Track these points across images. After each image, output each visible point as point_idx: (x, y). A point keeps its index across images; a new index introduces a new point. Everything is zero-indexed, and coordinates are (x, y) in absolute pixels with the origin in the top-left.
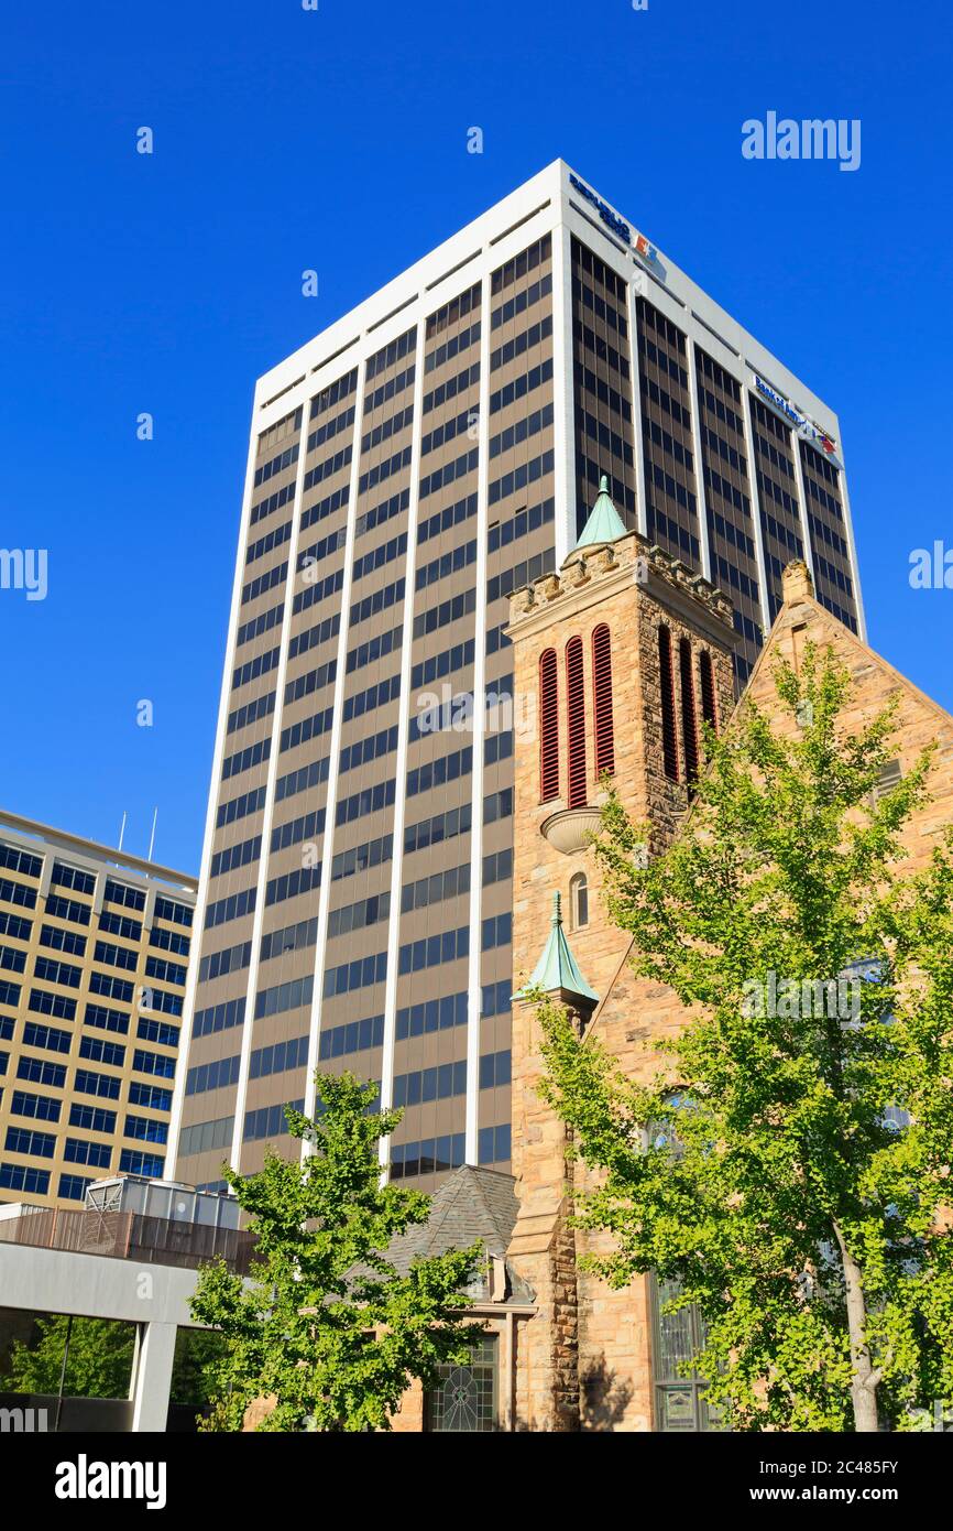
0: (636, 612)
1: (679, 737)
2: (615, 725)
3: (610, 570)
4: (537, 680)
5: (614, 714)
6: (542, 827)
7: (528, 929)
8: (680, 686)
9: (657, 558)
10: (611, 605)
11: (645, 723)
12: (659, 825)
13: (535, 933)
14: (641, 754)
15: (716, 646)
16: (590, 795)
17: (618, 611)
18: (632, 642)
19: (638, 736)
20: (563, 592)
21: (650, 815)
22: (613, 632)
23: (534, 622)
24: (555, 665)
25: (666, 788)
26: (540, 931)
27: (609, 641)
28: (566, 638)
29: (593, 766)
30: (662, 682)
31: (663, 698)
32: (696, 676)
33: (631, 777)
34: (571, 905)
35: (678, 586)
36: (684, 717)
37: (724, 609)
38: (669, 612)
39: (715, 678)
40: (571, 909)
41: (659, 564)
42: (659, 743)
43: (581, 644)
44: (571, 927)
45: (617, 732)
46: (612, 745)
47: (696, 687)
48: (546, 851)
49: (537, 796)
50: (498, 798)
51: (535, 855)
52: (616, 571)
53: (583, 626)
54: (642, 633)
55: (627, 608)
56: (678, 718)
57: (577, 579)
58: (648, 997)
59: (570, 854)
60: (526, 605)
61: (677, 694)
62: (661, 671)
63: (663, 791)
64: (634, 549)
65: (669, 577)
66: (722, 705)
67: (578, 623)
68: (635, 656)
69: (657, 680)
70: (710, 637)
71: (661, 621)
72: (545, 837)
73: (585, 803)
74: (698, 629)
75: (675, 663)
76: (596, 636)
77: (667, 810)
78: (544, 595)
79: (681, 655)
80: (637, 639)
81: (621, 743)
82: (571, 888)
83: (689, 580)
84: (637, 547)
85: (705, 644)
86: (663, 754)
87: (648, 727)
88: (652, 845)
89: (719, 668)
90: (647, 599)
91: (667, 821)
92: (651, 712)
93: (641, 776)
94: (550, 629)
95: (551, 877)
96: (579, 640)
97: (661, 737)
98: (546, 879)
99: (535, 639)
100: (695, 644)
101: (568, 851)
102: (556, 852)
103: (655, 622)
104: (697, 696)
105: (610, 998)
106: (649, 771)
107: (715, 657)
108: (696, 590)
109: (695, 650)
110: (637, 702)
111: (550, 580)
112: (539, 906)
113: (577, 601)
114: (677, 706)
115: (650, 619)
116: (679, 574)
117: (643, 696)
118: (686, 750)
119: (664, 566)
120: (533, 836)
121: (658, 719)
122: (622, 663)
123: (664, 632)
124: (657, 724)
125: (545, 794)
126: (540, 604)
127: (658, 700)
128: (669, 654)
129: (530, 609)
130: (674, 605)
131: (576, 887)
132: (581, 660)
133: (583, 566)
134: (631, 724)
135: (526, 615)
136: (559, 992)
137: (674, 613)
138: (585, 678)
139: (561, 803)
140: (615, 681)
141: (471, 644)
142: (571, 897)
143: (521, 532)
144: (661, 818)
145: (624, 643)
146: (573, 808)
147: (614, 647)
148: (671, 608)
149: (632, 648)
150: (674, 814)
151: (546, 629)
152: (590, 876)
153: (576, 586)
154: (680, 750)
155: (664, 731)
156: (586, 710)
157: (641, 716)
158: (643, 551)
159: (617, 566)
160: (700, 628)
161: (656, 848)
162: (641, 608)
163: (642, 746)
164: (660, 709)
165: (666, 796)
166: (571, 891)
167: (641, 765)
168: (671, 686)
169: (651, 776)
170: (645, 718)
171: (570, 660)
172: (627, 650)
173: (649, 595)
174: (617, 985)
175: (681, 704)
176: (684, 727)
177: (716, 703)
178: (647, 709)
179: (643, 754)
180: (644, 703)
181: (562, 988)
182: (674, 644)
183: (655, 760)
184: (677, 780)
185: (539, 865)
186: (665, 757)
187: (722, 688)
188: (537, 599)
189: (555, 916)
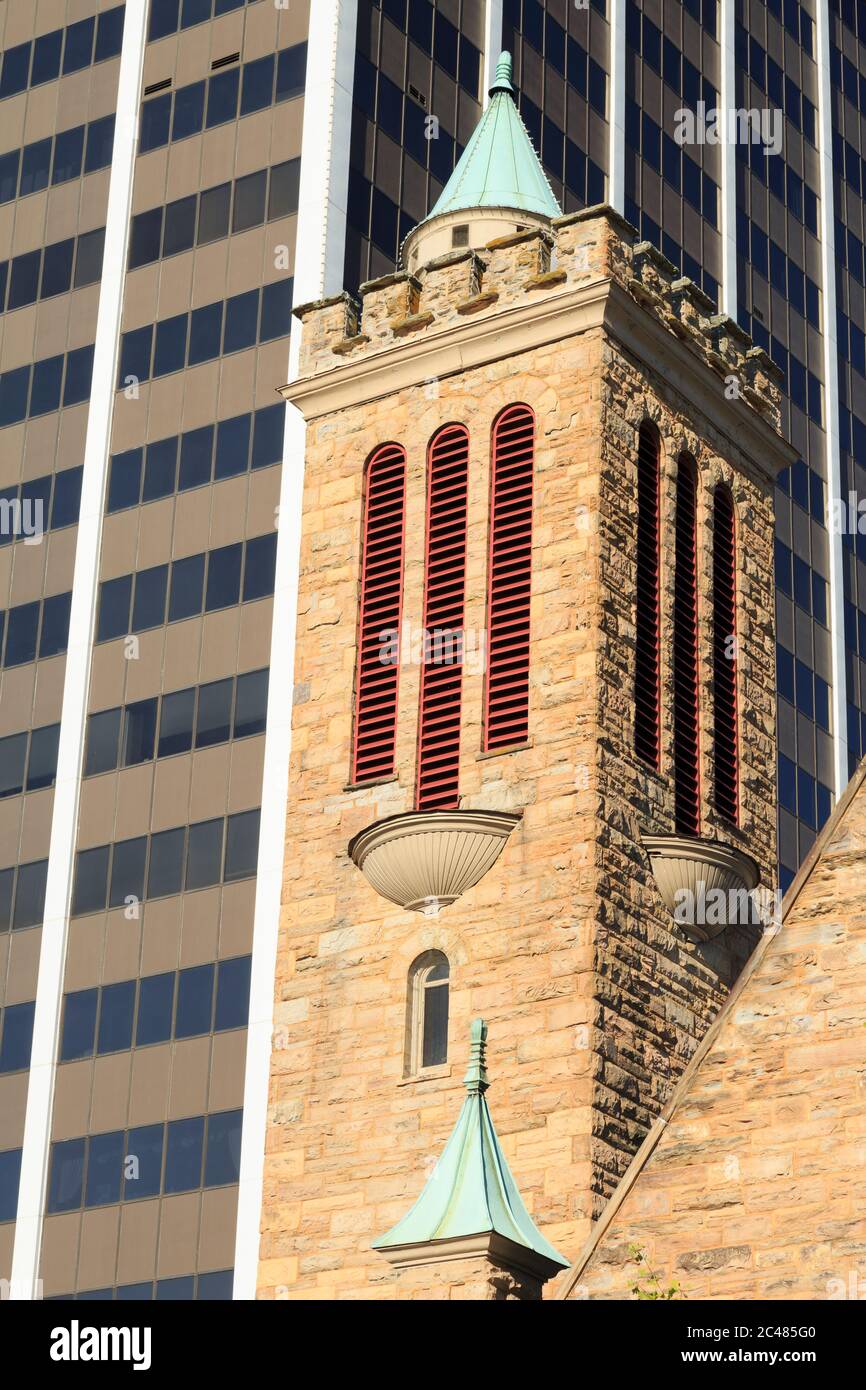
0: (598, 388)
1: (665, 671)
2: (535, 631)
3: (544, 285)
4: (356, 509)
5: (535, 606)
6: (353, 842)
7: (304, 1062)
8: (673, 559)
9: (646, 270)
10: (541, 363)
11: (603, 637)
12: (618, 865)
13: (320, 1073)
14: (589, 705)
15: (746, 474)
16: (466, 780)
17: (554, 380)
18: (585, 453)
19: (588, 664)
20: (429, 321)
21: (603, 841)
22: (543, 422)
23: (358, 380)
24: (401, 482)
25: (636, 782)
26: (335, 1070)
27: (530, 444)
28: (430, 424)
29: (477, 717)
30: (640, 546)
31: (639, 583)
32: (703, 537)
33: (566, 753)
34: (409, 1020)
35: (683, 335)
36: (677, 627)
37: (766, 391)
38: (660, 394)
39: (739, 544)
40: (409, 1030)
41: (649, 283)
42: (628, 683)
43: (465, 443)
44: (407, 1068)
45: (537, 650)
46: (525, 676)
47: (703, 561)
48: (357, 893)
49: (343, 771)
50: (124, 716)
51: (330, 900)
52: (558, 290)
53: (472, 403)
54: (608, 435)
55: (577, 377)
56: (665, 629)
57: (464, 296)
58: (685, 1267)
59: (414, 908)
60: (338, 338)
61: (665, 576)
62: (641, 523)
63: (629, 789)
64: (601, 246)
65: (667, 314)
66: (750, 604)
67: (460, 394)
68: (592, 485)
69: (631, 543)
70: (735, 453)
71: (646, 412)
72: (359, 864)
73: (454, 799)
74: (712, 431)
75: (666, 507)
76: (502, 429)
77: (635, 830)
78: (387, 323)
79: (679, 489)
80: (596, 449)
81: (545, 676)
82: (410, 982)
83: (704, 323)
84: (610, 242)
85: (725, 467)
86: (633, 707)
87: (609, 646)
88: (603, 908)
89: (746, 521)
90: (622, 360)
91: (634, 856)
92: (615, 613)
93: (590, 751)
94: (393, 401)
95: (365, 953)
96: (461, 433)
97: (631, 670)
98: (354, 957)
99: (358, 416)
100: (706, 466)
101: (409, 900)
102: (381, 899)
103: (633, 413)
104: (704, 584)
105: (596, 1263)
106: (605, 743)
107: (742, 498)
108: (715, 346)
109: (706, 478)
110: (588, 589)
111: (400, 289)
112: (334, 1014)
113: (463, 345)
114: (665, 601)
115: (624, 406)
116: (686, 309)
117: (604, 578)
118: (677, 700)
119: (658, 288)
120: (329, 858)
121: (627, 628)
122: (561, 496)
123: (649, 433)
124: (626, 639)
125: (361, 767)
126: (374, 338)
127: (630, 588)
128: (654, 485)
129: (350, 347)
130: (673, 377)
131: (422, 981)
132: (464, 478)
133: (481, 267)
134: (573, 635)
135: (339, 360)
136: (486, 1242)
137: (670, 394)
138: (470, 519)
139: (395, 795)
140: (540, 534)
141: (83, 358)
142: (409, 1001)
143: (222, 113)
144: (623, 848)
145: (567, 453)
146: (424, 806)
147: (543, 459)
148: (666, 383)
149: (584, 467)
150: (648, 840)
151: (389, 395)
152: (458, 959)
153: (463, 311)
154: (665, 699)
155: (639, 657)
156: (468, 592)
157: (596, 620)
158: (620, 252)
159: (560, 279)
160: (719, 432)
161: (609, 913)
162: (608, 380)
163: (595, 686)
164: (634, 608)
165: (634, 801)
166: (410, 988)
167: (590, 729)
168: (655, 556)
169: (608, 755)
170: (603, 627)
171: (436, 476)
172: (572, 470)
173: (625, 350)
174: (613, 1236)
175: (673, 599)
176: (677, 651)
177: (739, 598)
178: (608, 606)
179: (595, 704)
180: (604, 592)
181: (493, 1231)
182: (667, 464)
183: (618, 719)
184: (655, 765)
185: (339, 924)
186: (637, 713)
187: (752, 568)
188: (368, 326)
189: (473, 1074)
